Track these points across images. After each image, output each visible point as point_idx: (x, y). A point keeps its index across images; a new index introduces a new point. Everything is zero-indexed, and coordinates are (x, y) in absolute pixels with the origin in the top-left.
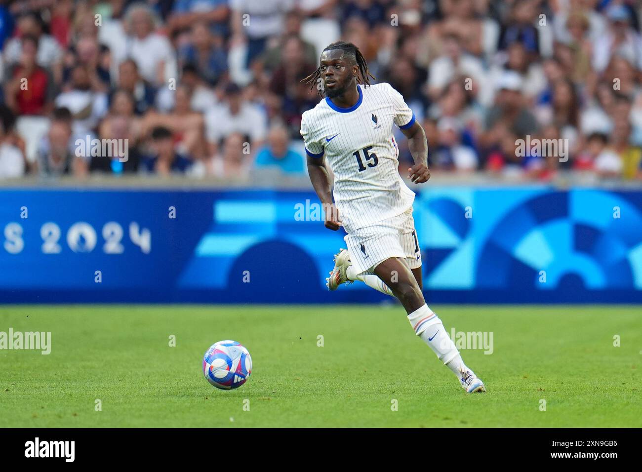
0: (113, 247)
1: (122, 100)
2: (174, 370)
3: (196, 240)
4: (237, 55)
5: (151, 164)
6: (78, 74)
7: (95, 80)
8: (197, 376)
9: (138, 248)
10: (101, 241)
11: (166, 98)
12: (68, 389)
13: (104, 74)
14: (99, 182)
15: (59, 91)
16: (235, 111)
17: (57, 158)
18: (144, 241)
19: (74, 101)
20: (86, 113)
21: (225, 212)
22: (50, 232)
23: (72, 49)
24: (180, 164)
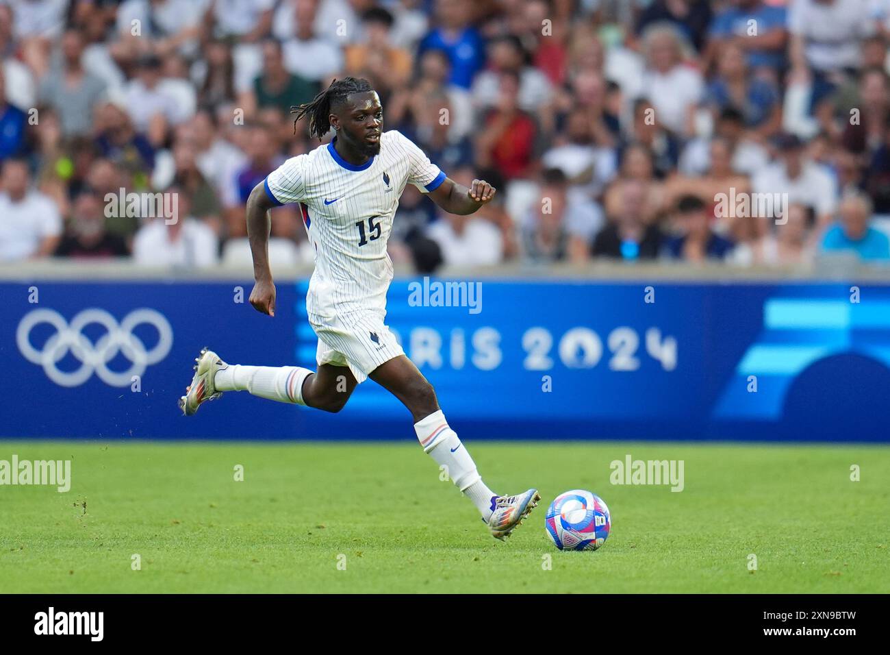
0: (624, 361)
1: (637, 158)
2: (708, 533)
3: (740, 353)
4: (798, 95)
5: (677, 247)
6: (578, 122)
7: (599, 130)
8: (739, 542)
9: (657, 363)
10: (607, 354)
11: (697, 155)
12: (561, 558)
13: (611, 122)
14: (605, 271)
15: (549, 145)
16: (794, 174)
17: (547, 238)
18: (666, 353)
19: (569, 159)
20: (587, 177)
21: (779, 314)
22: (537, 341)
23: (568, 87)
24: (718, 246)
